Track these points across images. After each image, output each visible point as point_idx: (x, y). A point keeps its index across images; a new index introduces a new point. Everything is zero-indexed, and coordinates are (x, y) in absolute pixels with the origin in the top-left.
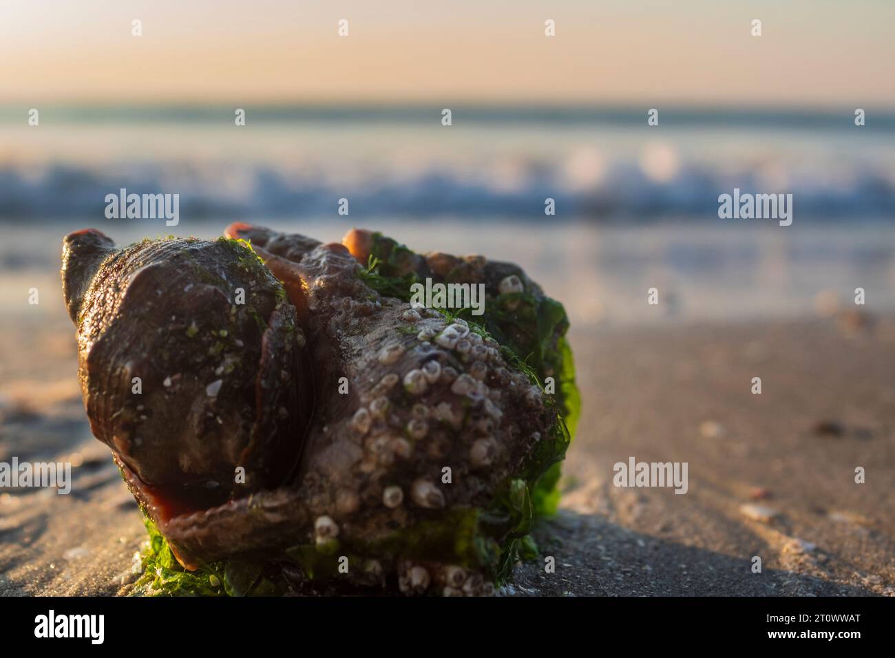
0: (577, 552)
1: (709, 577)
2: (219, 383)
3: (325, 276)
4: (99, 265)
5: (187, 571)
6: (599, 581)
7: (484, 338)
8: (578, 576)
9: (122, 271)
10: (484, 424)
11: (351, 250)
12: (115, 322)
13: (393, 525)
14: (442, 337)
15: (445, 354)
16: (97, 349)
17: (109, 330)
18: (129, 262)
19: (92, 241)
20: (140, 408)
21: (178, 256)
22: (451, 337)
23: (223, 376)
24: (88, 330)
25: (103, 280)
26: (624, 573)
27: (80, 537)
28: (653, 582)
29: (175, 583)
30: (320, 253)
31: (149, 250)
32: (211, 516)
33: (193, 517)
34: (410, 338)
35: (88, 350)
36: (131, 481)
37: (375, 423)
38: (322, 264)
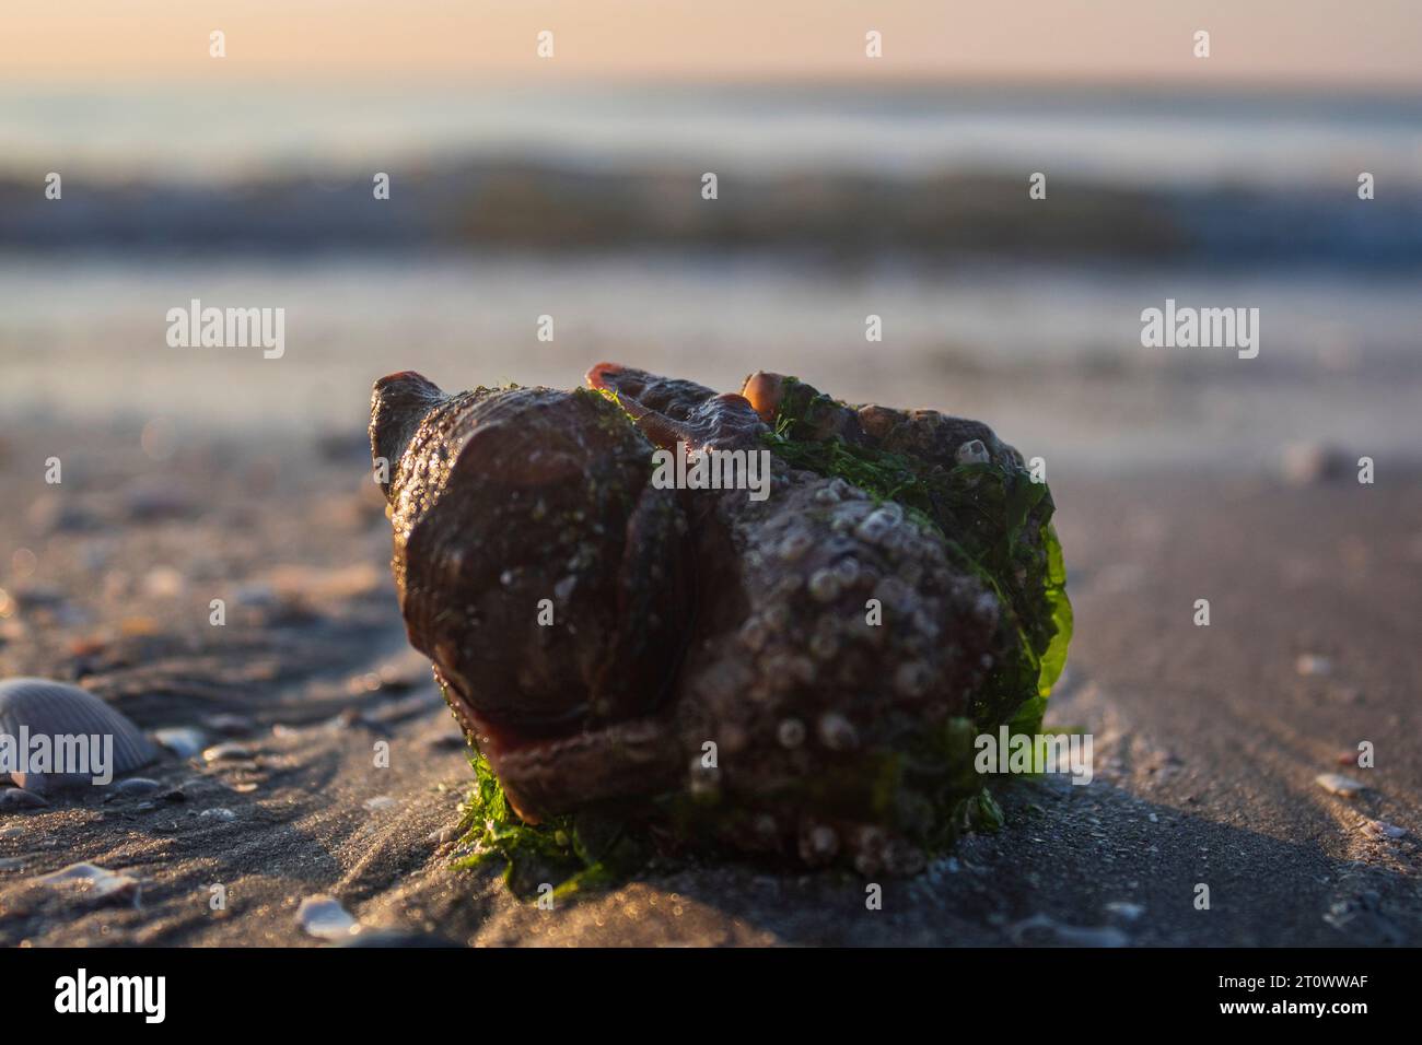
0: (1058, 824)
1: (1236, 864)
2: (572, 580)
3: (716, 441)
4: (419, 421)
5: (527, 825)
6: (1078, 862)
7: (920, 530)
8: (1051, 855)
9: (450, 432)
10: (912, 643)
11: (754, 403)
12: (441, 499)
13: (792, 771)
14: (864, 527)
15: (865, 551)
16: (417, 533)
17: (433, 511)
18: (459, 419)
19: (411, 388)
20: (471, 609)
21: (522, 414)
22: (876, 527)
23: (577, 571)
24: (406, 507)
25: (425, 442)
26: (1118, 854)
27: (384, 782)
28: (1153, 867)
29: (510, 839)
30: (711, 408)
31: (485, 405)
32: (560, 752)
33: (535, 753)
34: (821, 527)
35: (407, 534)
36: (458, 704)
37: (771, 638)
38: (712, 425)
